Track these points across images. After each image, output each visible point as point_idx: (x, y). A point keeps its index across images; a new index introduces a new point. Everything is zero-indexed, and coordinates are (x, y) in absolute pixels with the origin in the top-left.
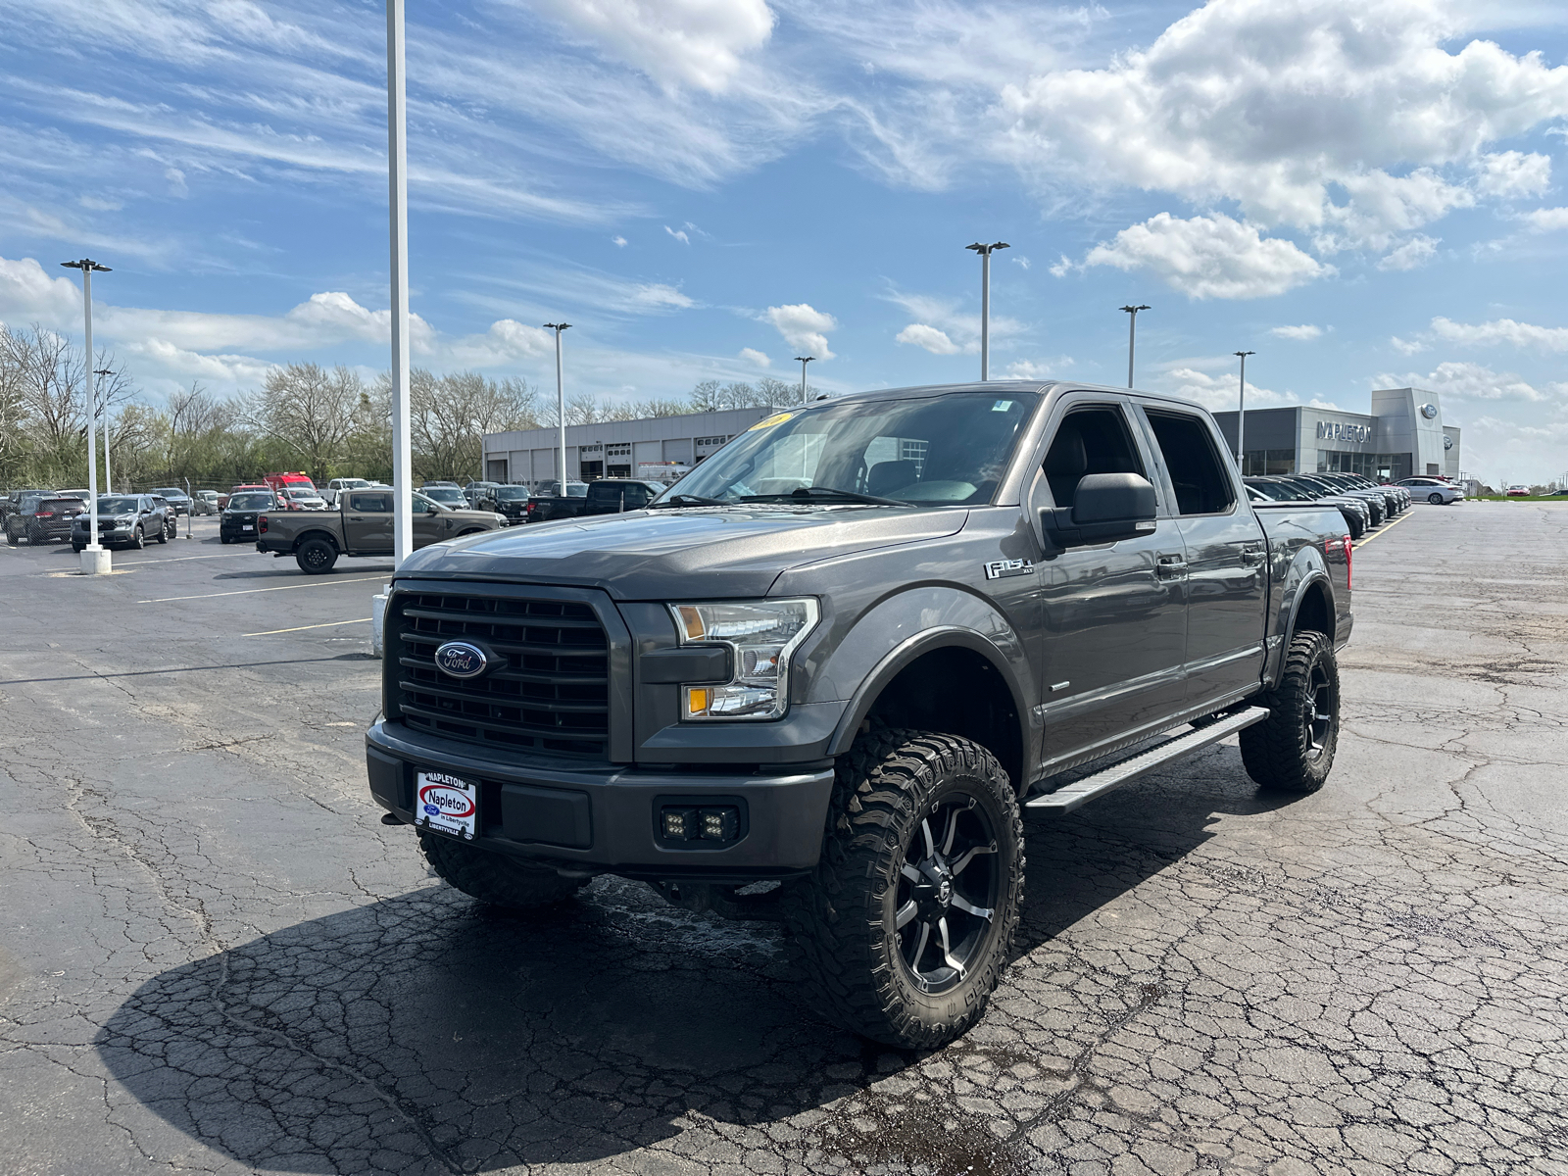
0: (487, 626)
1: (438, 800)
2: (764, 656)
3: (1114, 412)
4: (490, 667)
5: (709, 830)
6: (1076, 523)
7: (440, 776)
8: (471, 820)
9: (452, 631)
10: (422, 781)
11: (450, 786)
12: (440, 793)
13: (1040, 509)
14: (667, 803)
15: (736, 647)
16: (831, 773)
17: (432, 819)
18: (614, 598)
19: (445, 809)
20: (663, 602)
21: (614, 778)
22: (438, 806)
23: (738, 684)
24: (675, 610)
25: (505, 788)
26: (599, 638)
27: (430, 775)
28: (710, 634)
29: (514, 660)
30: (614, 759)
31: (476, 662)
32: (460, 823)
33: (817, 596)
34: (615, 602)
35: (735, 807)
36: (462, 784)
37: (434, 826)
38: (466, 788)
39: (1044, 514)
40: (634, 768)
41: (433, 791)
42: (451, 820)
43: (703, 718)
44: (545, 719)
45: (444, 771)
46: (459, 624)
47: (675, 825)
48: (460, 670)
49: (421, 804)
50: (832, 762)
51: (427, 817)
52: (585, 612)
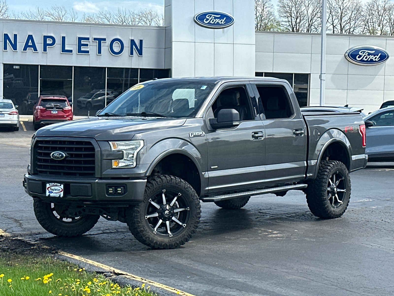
0: (64, 148)
1: (53, 190)
2: (131, 154)
3: (244, 87)
4: (66, 157)
5: (118, 192)
6: (218, 122)
7: (53, 184)
8: (62, 193)
9: (55, 149)
10: (48, 185)
11: (56, 186)
12: (53, 188)
13: (208, 118)
14: (109, 186)
15: (124, 151)
16: (146, 180)
17: (51, 194)
18: (97, 140)
19: (54, 191)
20: (108, 141)
21: (97, 180)
22: (52, 191)
23: (125, 160)
24: (111, 143)
25: (71, 184)
26: (93, 149)
27: (50, 184)
28: (118, 149)
29: (72, 155)
30: (96, 177)
31: (62, 156)
32: (58, 194)
33: (143, 140)
34: (97, 141)
35: (124, 186)
36: (59, 185)
37: (52, 196)
38: (60, 186)
39: (210, 120)
40: (101, 178)
41: (51, 188)
42: (56, 194)
43: (117, 167)
44: (80, 168)
45: (54, 182)
47: (111, 191)
48: (58, 158)
49: (47, 191)
50: (146, 178)
51: (49, 194)
52: (90, 143)
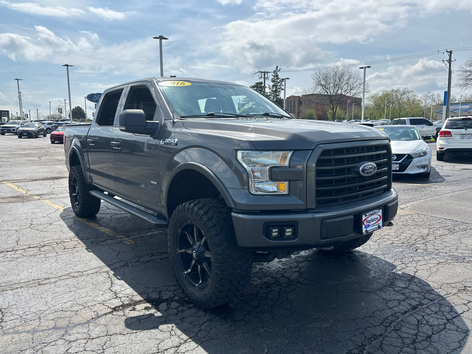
1: (369, 222)
11: (373, 214)
19: (372, 223)
32: (377, 225)
36: (376, 211)
37: (370, 231)
38: (379, 212)
41: (367, 219)
42: (374, 226)
46: (364, 157)
